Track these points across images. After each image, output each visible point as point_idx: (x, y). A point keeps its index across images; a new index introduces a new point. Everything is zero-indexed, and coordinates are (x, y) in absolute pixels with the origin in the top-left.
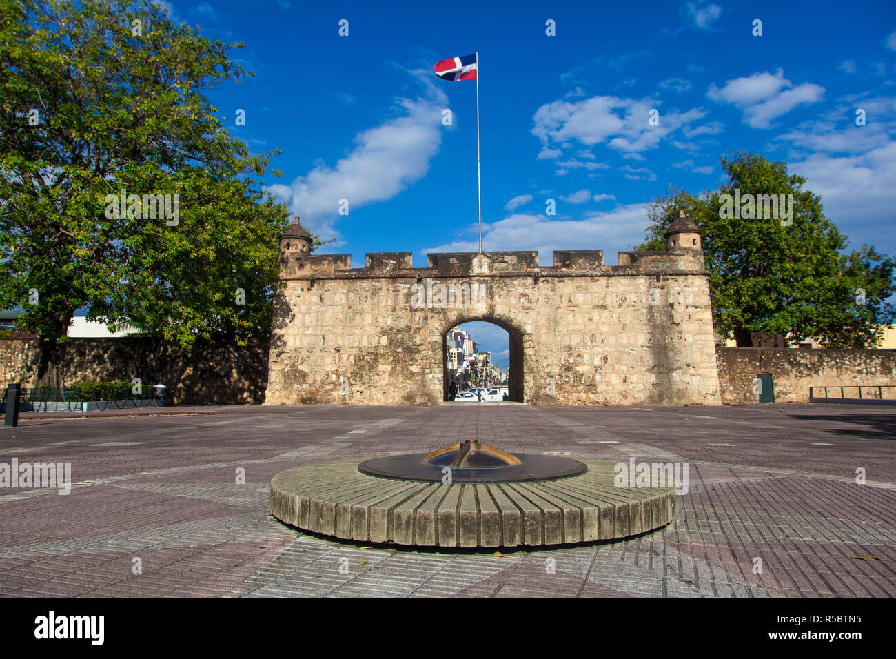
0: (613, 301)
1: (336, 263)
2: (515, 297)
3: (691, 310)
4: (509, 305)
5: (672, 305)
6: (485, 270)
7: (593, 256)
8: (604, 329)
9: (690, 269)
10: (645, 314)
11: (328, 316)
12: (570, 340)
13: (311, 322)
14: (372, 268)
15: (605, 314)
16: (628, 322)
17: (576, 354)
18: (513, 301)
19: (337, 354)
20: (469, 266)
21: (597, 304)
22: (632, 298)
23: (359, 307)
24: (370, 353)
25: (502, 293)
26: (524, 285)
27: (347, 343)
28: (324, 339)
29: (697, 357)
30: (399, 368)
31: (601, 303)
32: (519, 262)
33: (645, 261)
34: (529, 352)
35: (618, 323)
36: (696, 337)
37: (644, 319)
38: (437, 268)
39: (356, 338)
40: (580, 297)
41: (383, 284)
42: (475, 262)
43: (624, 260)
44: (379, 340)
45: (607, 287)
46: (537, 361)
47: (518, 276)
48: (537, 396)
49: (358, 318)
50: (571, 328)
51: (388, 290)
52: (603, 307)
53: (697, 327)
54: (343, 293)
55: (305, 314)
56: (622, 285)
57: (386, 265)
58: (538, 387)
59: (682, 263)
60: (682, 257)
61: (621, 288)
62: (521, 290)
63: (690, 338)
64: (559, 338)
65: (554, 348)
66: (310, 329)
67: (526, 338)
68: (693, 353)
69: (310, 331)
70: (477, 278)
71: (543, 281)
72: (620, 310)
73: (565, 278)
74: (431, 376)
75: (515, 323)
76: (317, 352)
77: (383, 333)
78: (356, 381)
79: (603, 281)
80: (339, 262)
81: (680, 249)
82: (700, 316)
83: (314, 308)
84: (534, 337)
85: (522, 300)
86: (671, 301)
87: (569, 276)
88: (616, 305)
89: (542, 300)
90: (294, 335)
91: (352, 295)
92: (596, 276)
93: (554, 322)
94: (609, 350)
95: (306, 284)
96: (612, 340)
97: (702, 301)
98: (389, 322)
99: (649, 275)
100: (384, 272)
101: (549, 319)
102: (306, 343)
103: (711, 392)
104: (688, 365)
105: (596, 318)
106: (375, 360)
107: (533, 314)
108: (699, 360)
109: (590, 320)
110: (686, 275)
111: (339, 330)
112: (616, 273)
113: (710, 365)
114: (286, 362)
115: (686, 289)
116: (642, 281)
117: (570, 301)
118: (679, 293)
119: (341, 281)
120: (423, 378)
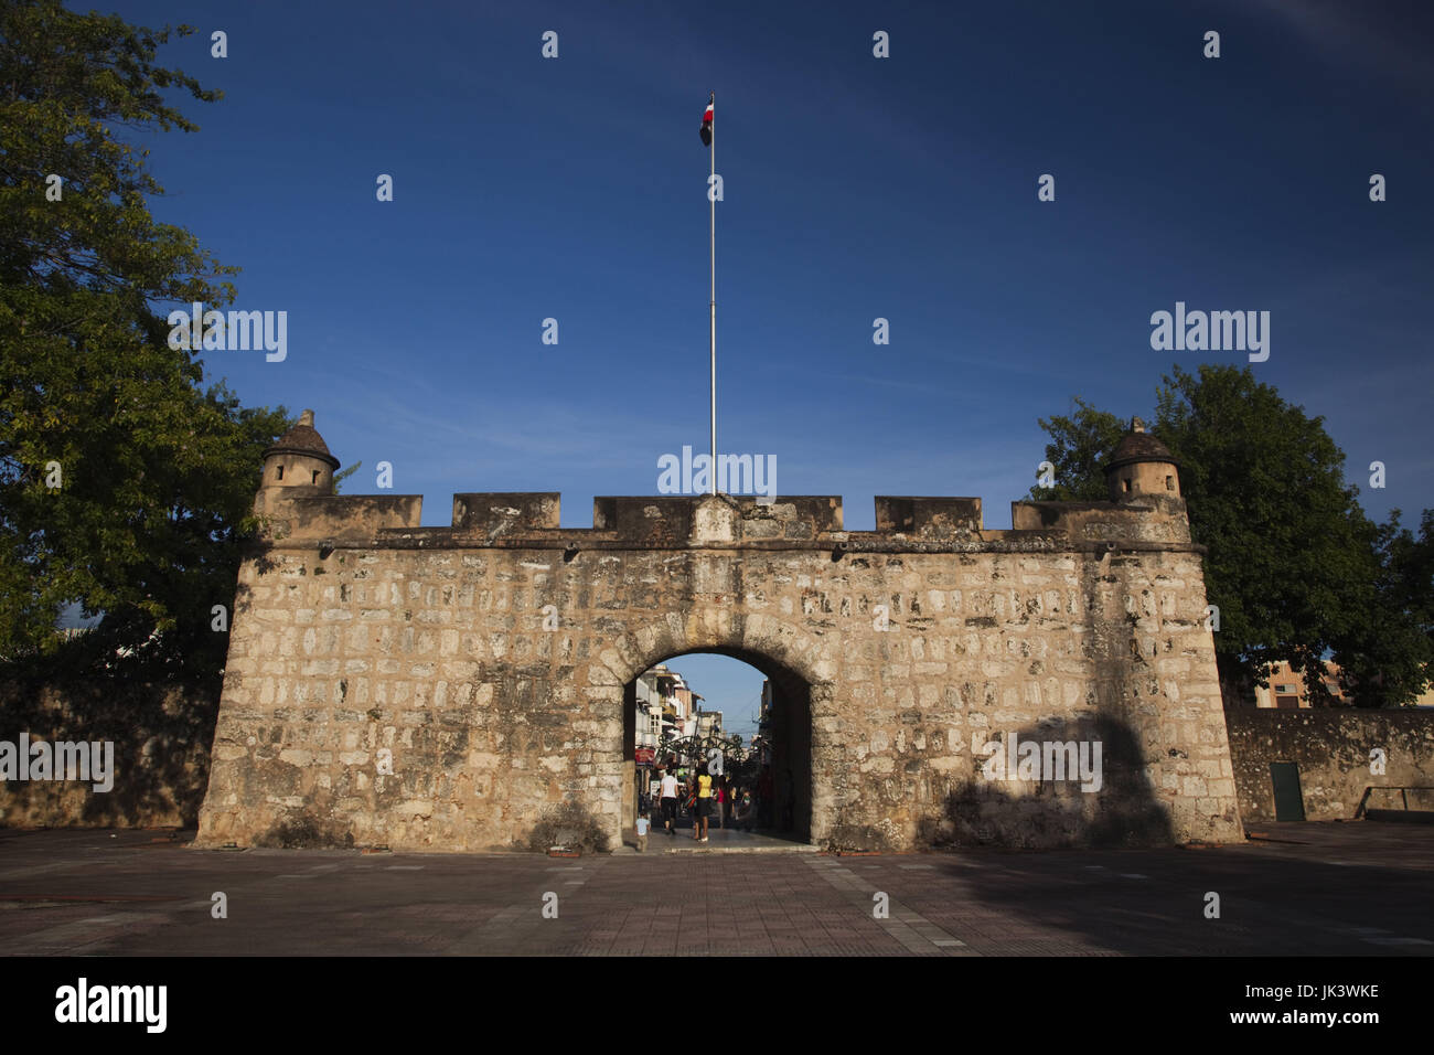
0: (1007, 610)
1: (383, 511)
2: (791, 596)
3: (1173, 628)
4: (777, 614)
5: (1132, 619)
6: (725, 534)
7: (963, 509)
8: (992, 671)
9: (1164, 540)
10: (1078, 639)
11: (358, 636)
12: (917, 699)
13: (318, 647)
14: (465, 525)
15: (992, 636)
16: (1042, 656)
17: (930, 730)
18: (788, 606)
19: (373, 726)
20: (689, 526)
21: (975, 614)
22: (1049, 601)
23: (431, 615)
24: (449, 725)
25: (762, 586)
26: (813, 570)
27: (398, 699)
28: (344, 687)
29: (1190, 734)
30: (518, 763)
31: (982, 613)
32: (801, 519)
33: (1075, 523)
34: (825, 724)
35: (1021, 657)
36: (1186, 689)
37: (1076, 647)
38: (614, 528)
39: (421, 689)
40: (936, 600)
41: (489, 561)
42: (702, 515)
43: (1028, 518)
44: (473, 695)
45: (996, 576)
46: (842, 746)
47: (800, 549)
48: (842, 830)
49: (427, 642)
50: (919, 668)
51: (499, 575)
52: (988, 622)
53: (1187, 667)
54: (396, 581)
55: (305, 628)
56: (1027, 572)
57: (498, 519)
58: (845, 809)
59: (1149, 526)
60: (1147, 514)
61: (1026, 580)
62: (805, 582)
63: (1172, 690)
64: (891, 693)
65: (881, 714)
66: (314, 664)
67: (817, 691)
68: (1180, 724)
69: (311, 670)
70: (706, 552)
71: (854, 562)
72: (1024, 628)
73: (903, 556)
74: (593, 781)
75: (790, 658)
76: (325, 718)
77: (484, 676)
78: (414, 792)
79: (987, 562)
80: (392, 512)
81: (1142, 497)
82: (1190, 642)
83: (326, 615)
84: (835, 690)
85: (808, 605)
86: (1131, 607)
87: (912, 550)
88: (1015, 616)
89: (854, 605)
90: (276, 677)
91: (415, 587)
92: (971, 552)
93: (881, 654)
94: (1003, 720)
95: (311, 558)
96: (1010, 697)
97: (1193, 609)
98: (499, 650)
99: (1079, 549)
100: (493, 534)
101: (870, 648)
102: (301, 695)
103: (1223, 812)
104: (1173, 753)
105: (973, 648)
106: (462, 740)
107: (833, 636)
108: (1195, 741)
109: (961, 650)
110: (1158, 551)
111: (382, 667)
112: (1014, 547)
113: (1218, 751)
114: (252, 741)
115: (1159, 582)
116: (1069, 565)
117: (915, 607)
118: (1145, 592)
119: (393, 553)
120: (574, 785)
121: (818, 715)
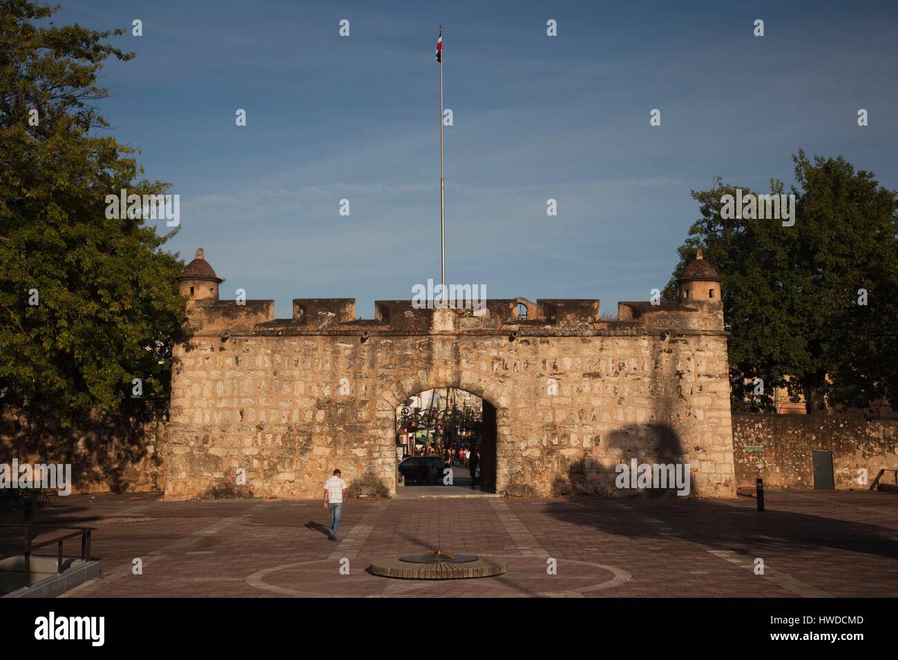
0: (607, 368)
1: (256, 314)
2: (486, 361)
3: (703, 379)
4: (477, 370)
5: (680, 374)
6: (450, 327)
7: (584, 308)
8: (596, 402)
9: (703, 329)
10: (647, 385)
11: (247, 384)
12: (554, 418)
13: (225, 391)
14: (303, 321)
15: (598, 383)
16: (626, 394)
17: (560, 434)
18: (484, 366)
19: (260, 434)
20: (430, 323)
21: (588, 371)
22: (631, 364)
23: (288, 373)
24: (302, 433)
25: (470, 356)
26: (498, 347)
27: (272, 419)
28: (241, 413)
29: (708, 439)
30: (340, 452)
31: (593, 370)
32: (492, 317)
33: (649, 318)
34: (503, 430)
35: (613, 395)
36: (708, 414)
37: (645, 389)
38: (388, 323)
39: (285, 413)
40: (567, 363)
41: (319, 342)
42: (437, 317)
43: (626, 314)
44: (314, 416)
45: (602, 349)
46: (513, 442)
47: (491, 335)
48: (512, 487)
49: (287, 388)
50: (556, 401)
51: (325, 351)
52: (596, 375)
53: (710, 402)
54: (267, 354)
55: (216, 381)
56: (620, 347)
57: (322, 318)
58: (513, 475)
59: (695, 321)
60: (694, 313)
61: (619, 352)
62: (494, 353)
63: (700, 415)
64: (540, 414)
65: (534, 426)
66: (223, 400)
67: (500, 413)
68: (703, 433)
69: (223, 404)
70: (439, 337)
71: (522, 342)
72: (616, 379)
73: (549, 338)
74: (380, 461)
75: (486, 395)
76: (232, 430)
77: (319, 406)
78: (284, 468)
79: (597, 342)
80: (260, 313)
81: (693, 302)
82: (713, 387)
83: (228, 374)
84: (509, 413)
85: (496, 366)
86: (679, 368)
87: (554, 335)
88: (611, 372)
89: (521, 366)
90: (202, 409)
91: (278, 357)
92: (587, 336)
93: (536, 393)
94: (601, 429)
95: (216, 342)
96: (606, 417)
97: (717, 369)
98: (327, 392)
99: (651, 334)
100: (320, 327)
101: (529, 390)
102: (218, 418)
103: (723, 482)
104: (697, 449)
105: (586, 390)
106: (309, 440)
107: (509, 383)
108: (710, 443)
109: (580, 391)
110: (699, 335)
111: (262, 402)
112: (612, 333)
113: (723, 448)
114: (192, 443)
115: (698, 353)
116: (645, 343)
117: (555, 367)
118: (689, 359)
119: (264, 338)
120: (370, 463)
121: (500, 426)
